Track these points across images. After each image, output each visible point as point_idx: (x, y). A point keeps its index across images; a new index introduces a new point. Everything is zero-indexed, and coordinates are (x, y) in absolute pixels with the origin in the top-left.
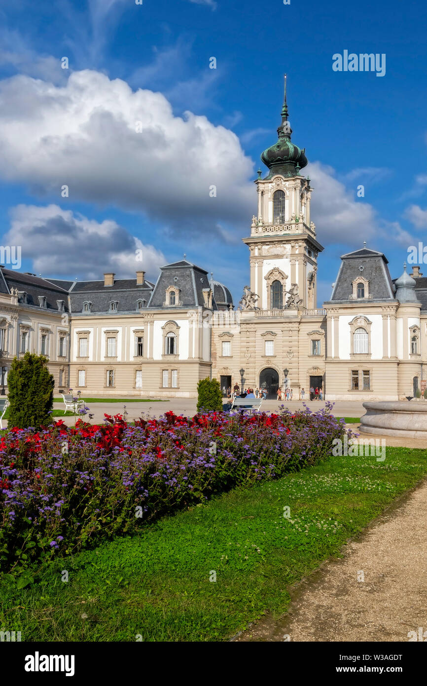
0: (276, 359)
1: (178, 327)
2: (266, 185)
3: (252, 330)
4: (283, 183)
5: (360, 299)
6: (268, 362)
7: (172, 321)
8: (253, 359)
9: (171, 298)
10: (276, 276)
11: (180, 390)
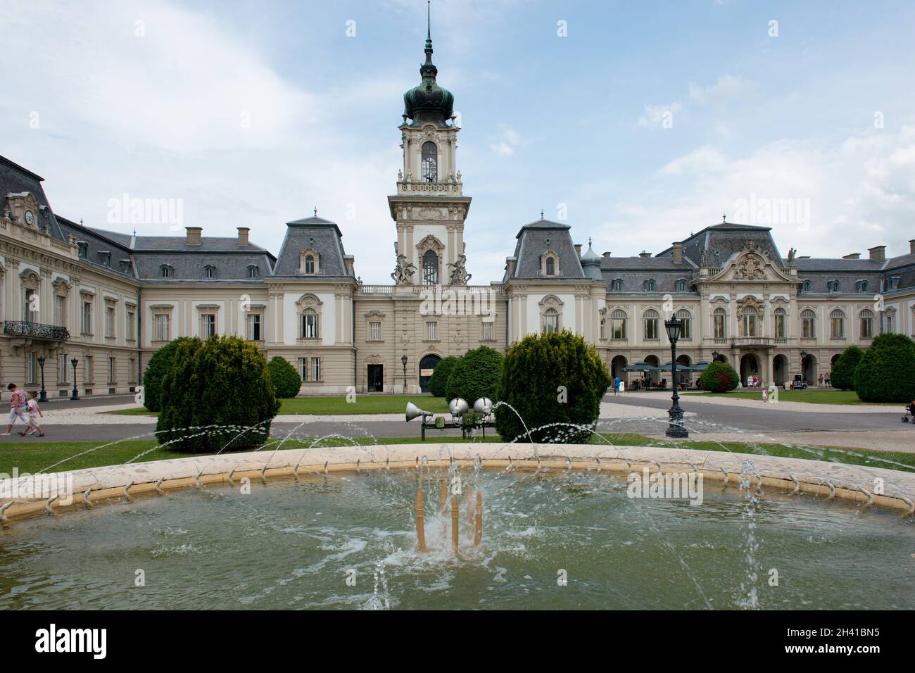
0: (440, 344)
1: (320, 304)
2: (414, 133)
3: (410, 309)
4: (436, 134)
5: (549, 276)
6: (431, 348)
7: (311, 294)
8: (411, 345)
9: (307, 264)
10: (431, 245)
11: (325, 384)
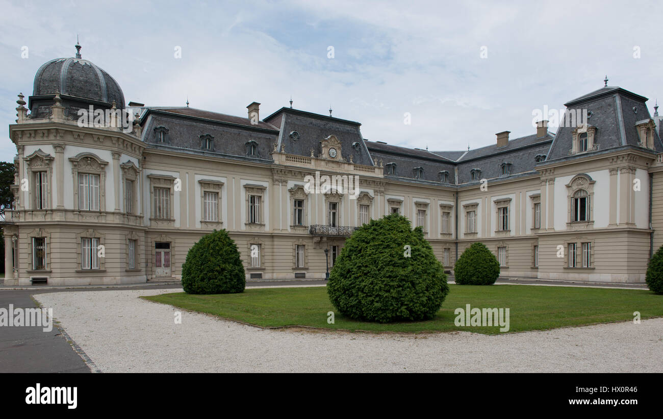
1: (593, 183)
7: (583, 174)
9: (581, 142)
11: (595, 271)
